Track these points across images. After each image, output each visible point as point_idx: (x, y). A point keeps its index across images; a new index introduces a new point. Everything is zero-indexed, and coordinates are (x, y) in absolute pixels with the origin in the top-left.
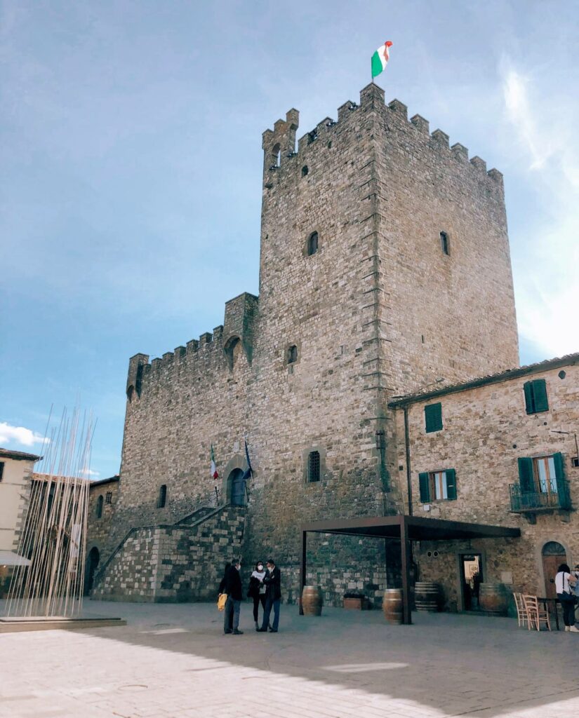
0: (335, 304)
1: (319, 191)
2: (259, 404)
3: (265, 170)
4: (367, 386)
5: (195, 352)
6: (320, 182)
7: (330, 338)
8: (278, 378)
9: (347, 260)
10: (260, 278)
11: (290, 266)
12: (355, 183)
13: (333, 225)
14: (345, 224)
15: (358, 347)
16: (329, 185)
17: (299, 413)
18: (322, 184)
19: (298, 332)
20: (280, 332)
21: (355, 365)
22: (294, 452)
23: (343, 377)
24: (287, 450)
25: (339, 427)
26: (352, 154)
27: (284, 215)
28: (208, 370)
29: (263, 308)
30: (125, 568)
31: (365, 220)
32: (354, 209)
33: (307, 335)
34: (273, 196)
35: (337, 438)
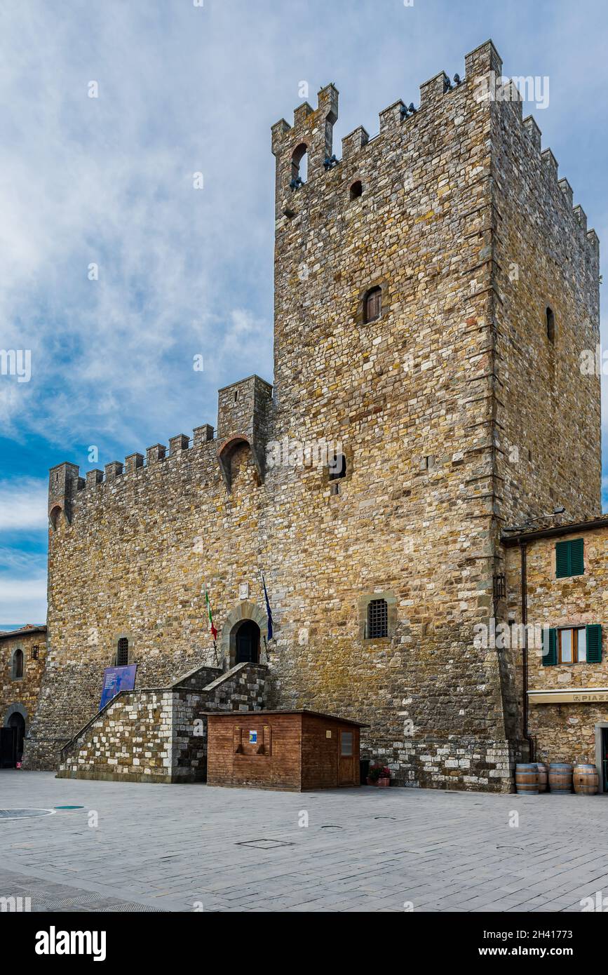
0: (415, 395)
1: (383, 222)
2: (281, 535)
3: (278, 187)
4: (472, 514)
5: (163, 462)
6: (387, 208)
7: (406, 445)
8: (311, 500)
9: (439, 331)
10: (275, 356)
11: (330, 339)
12: (453, 210)
13: (411, 278)
14: (435, 276)
15: (456, 458)
16: (403, 213)
17: (351, 549)
18: (389, 212)
19: (347, 436)
20: (314, 435)
21: (450, 483)
22: (342, 600)
23: (428, 500)
24: (330, 597)
25: (420, 568)
26: (447, 163)
27: (318, 261)
28: (187, 487)
29: (282, 399)
30: (112, 740)
31: (473, 270)
32: (451, 252)
33: (363, 441)
34: (296, 230)
35: (417, 582)
